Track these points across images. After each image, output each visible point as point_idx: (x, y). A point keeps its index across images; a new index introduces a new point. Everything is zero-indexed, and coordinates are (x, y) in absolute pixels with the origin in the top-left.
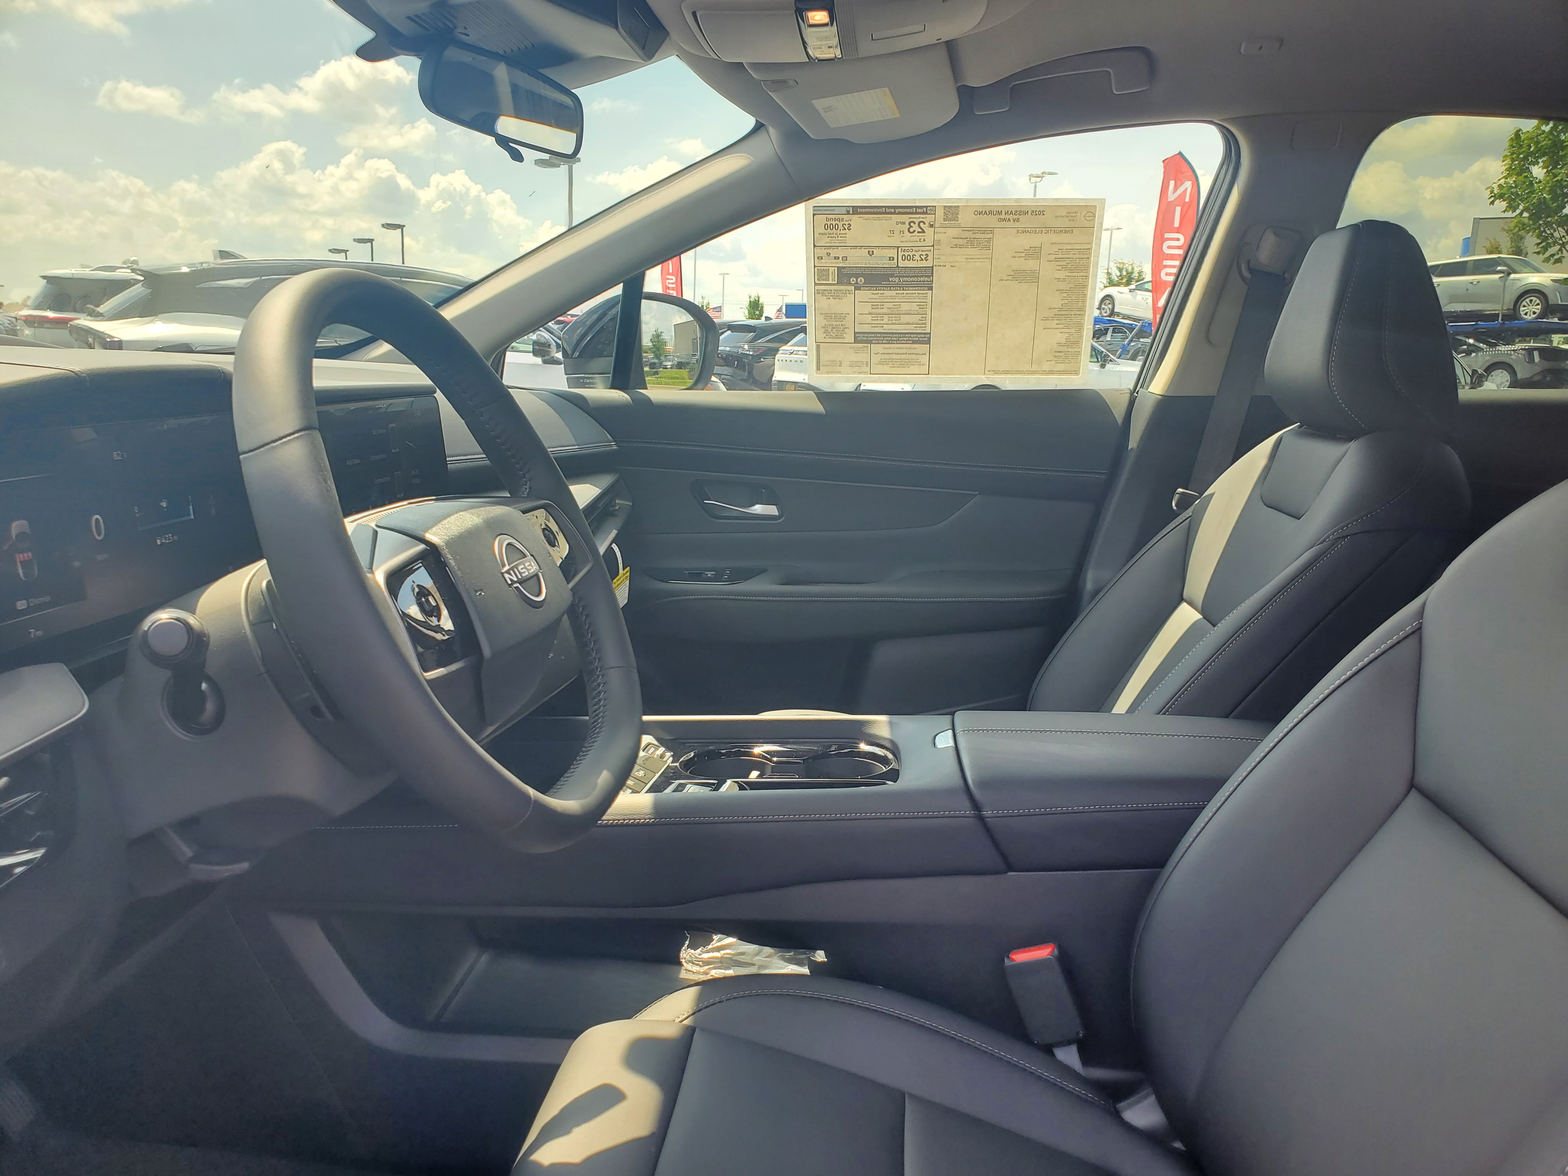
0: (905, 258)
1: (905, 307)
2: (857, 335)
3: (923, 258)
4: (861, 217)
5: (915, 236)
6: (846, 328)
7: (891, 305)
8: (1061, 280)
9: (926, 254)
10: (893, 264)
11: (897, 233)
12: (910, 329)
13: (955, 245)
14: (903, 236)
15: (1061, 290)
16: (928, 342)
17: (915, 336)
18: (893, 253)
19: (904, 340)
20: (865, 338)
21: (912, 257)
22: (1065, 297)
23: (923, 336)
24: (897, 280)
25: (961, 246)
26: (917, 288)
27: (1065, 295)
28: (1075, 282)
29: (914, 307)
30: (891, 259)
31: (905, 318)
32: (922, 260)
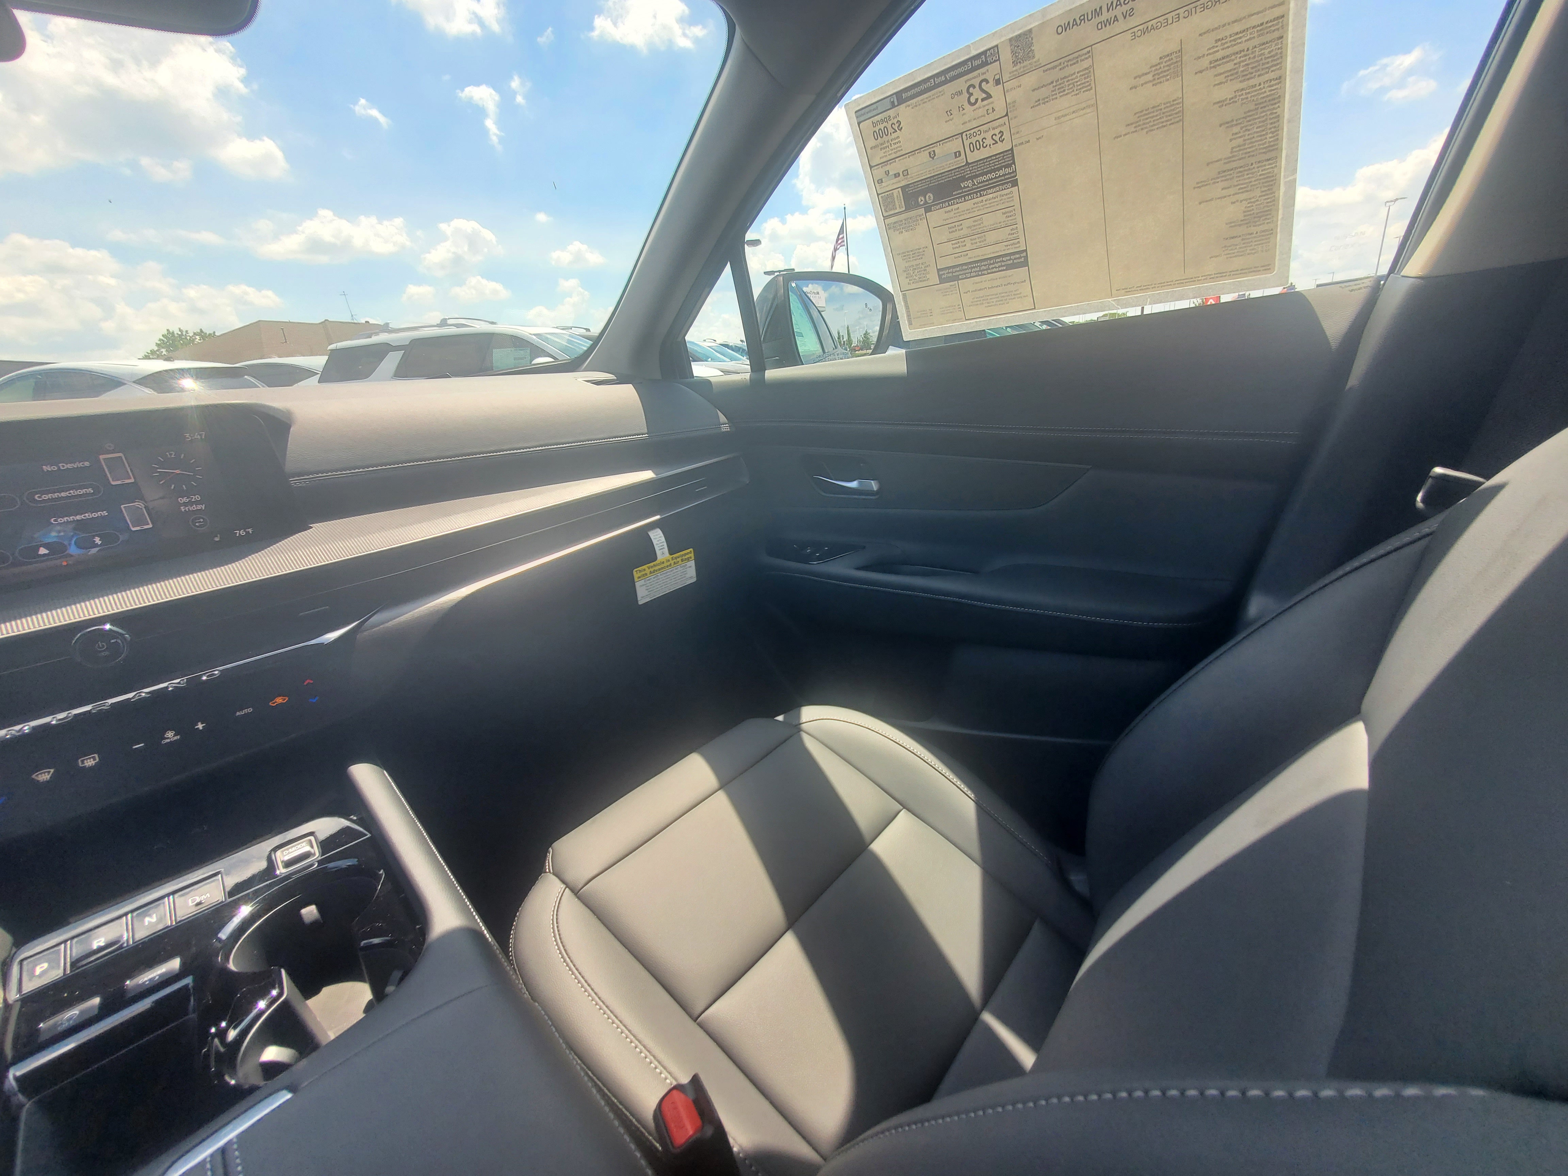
0: (974, 147)
1: (989, 220)
2: (941, 273)
3: (997, 138)
4: (909, 106)
5: (980, 108)
6: (927, 266)
7: (969, 222)
8: (1228, 101)
9: (1001, 132)
10: (961, 161)
11: (955, 112)
12: (1001, 250)
13: (1036, 102)
14: (964, 114)
15: (1227, 123)
16: (1025, 263)
17: (1008, 258)
18: (955, 145)
19: (996, 267)
20: (950, 275)
21: (981, 143)
22: (1236, 134)
23: (1018, 256)
24: (969, 183)
25: (1045, 100)
26: (997, 188)
27: (1235, 130)
28: (1255, 98)
29: (999, 217)
30: (957, 154)
31: (992, 237)
32: (996, 142)
